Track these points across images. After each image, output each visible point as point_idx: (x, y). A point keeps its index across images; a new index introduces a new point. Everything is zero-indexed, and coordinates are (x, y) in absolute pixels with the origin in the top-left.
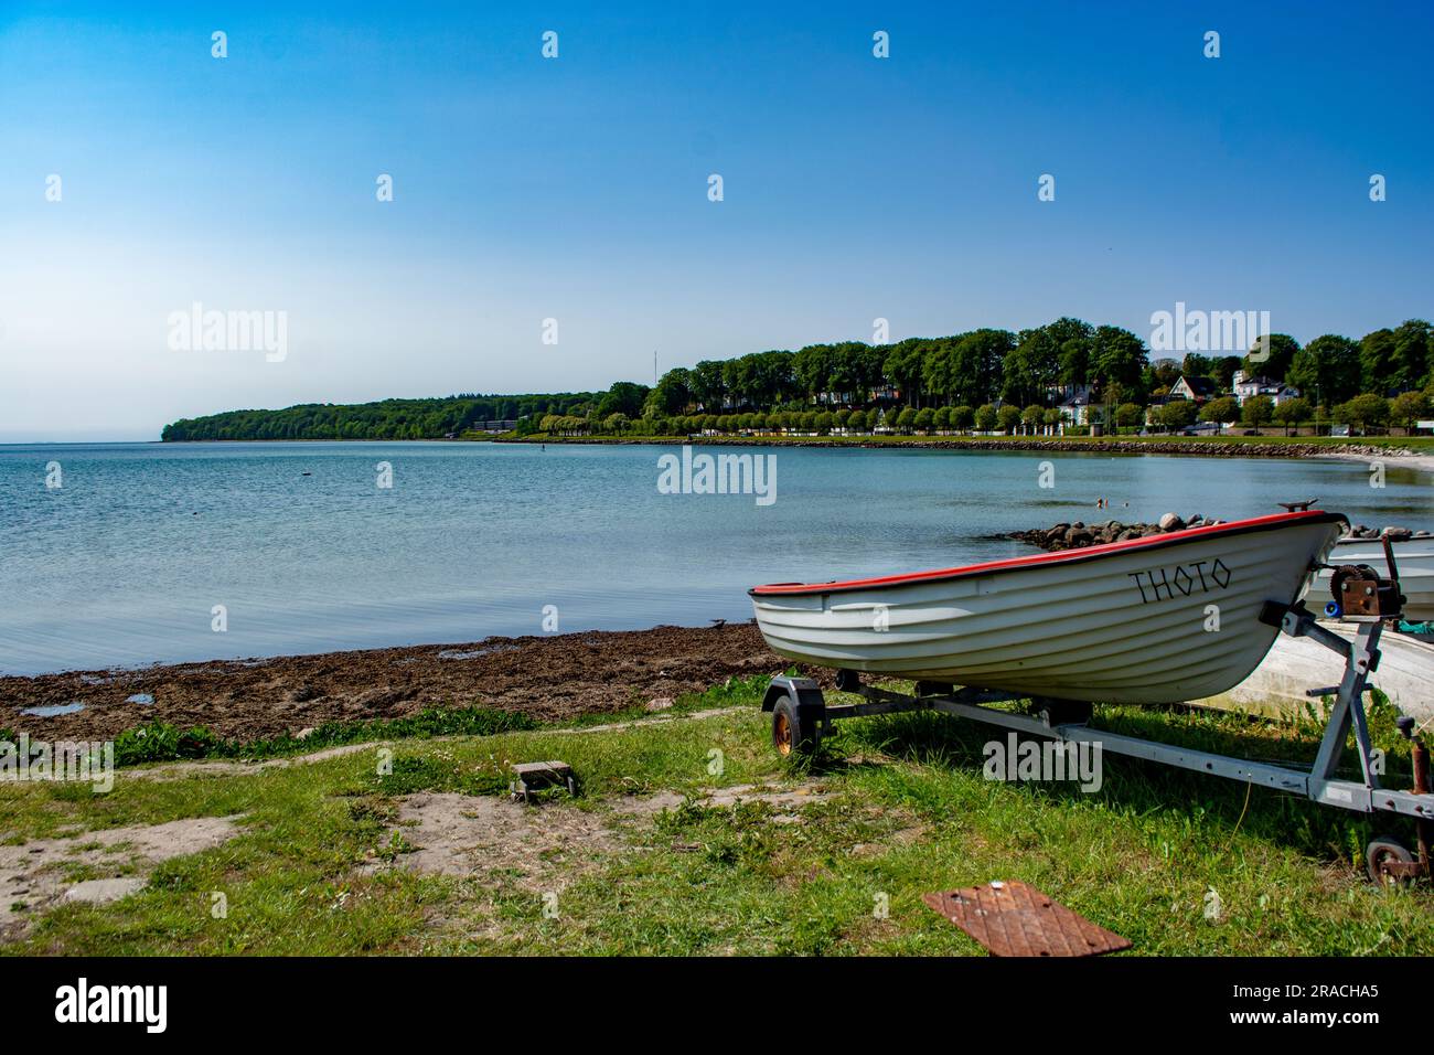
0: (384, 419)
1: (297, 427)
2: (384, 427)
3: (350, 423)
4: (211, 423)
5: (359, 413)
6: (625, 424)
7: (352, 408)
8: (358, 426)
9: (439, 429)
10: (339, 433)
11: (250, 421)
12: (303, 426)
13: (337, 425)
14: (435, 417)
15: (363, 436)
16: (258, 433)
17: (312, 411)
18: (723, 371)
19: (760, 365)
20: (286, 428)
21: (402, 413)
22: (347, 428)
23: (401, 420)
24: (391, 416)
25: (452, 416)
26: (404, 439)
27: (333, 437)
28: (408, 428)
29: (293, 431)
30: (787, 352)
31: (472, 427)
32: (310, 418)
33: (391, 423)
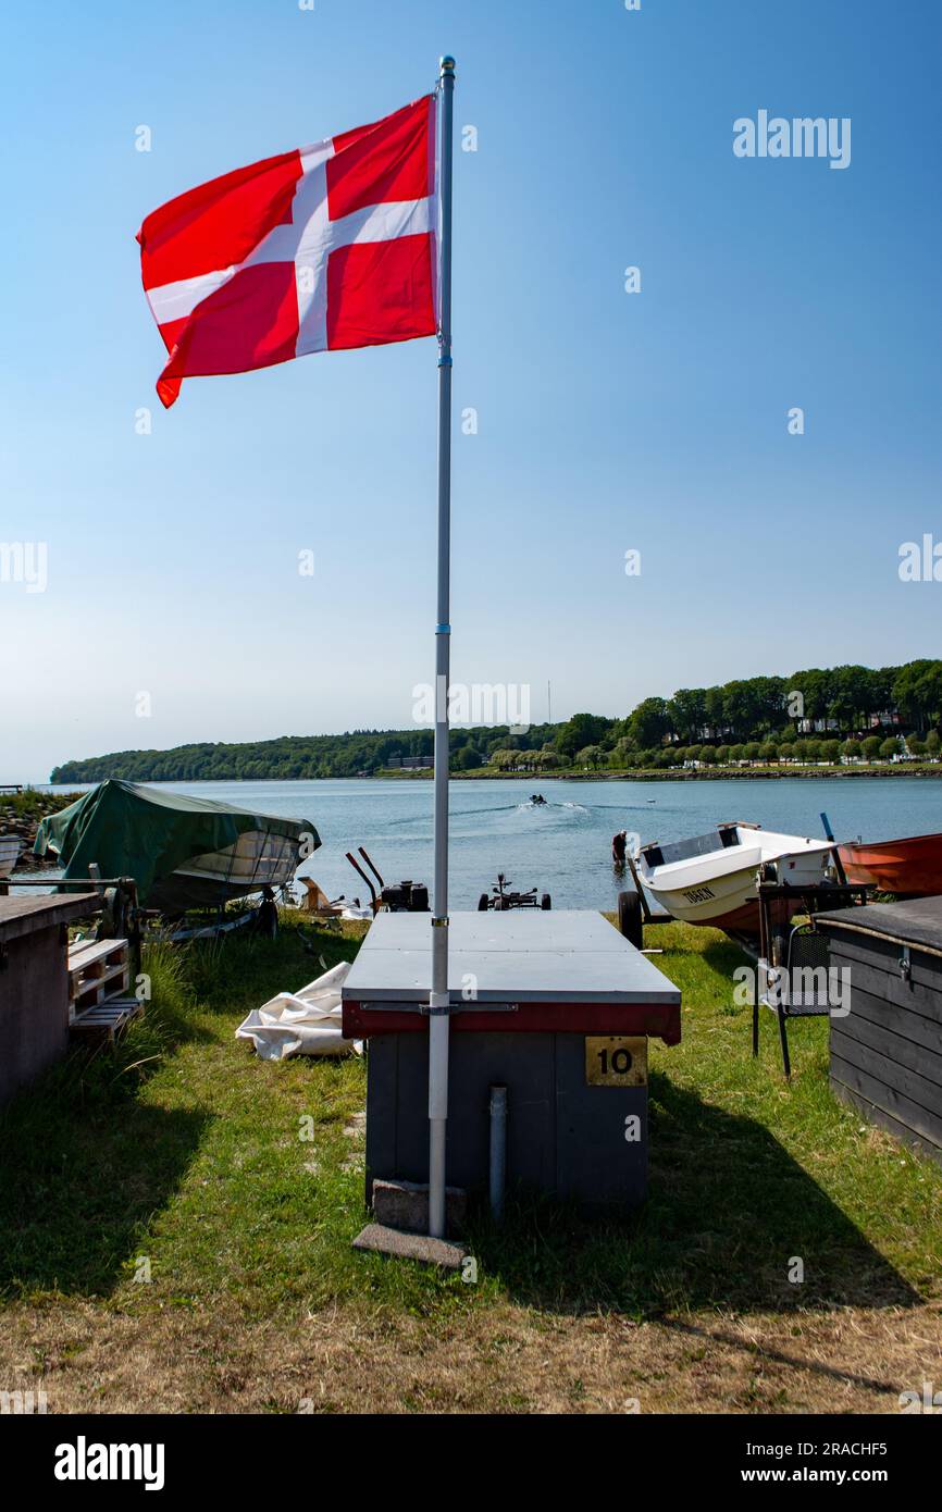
0: (287, 758)
1: (194, 767)
2: (287, 767)
3: (251, 763)
4: (102, 764)
5: (259, 752)
6: (602, 757)
7: (251, 746)
8: (260, 765)
9: (351, 767)
10: (240, 773)
11: (143, 762)
12: (200, 766)
13: (237, 764)
14: (343, 755)
15: (265, 776)
16: (152, 774)
17: (206, 750)
18: (706, 700)
19: (748, 693)
20: (182, 769)
21: (305, 751)
22: (248, 767)
23: (306, 759)
24: (295, 754)
25: (364, 753)
26: (311, 778)
27: (233, 777)
28: (315, 767)
29: (189, 771)
30: (778, 678)
31: (387, 764)
32: (207, 758)
33: (295, 762)
